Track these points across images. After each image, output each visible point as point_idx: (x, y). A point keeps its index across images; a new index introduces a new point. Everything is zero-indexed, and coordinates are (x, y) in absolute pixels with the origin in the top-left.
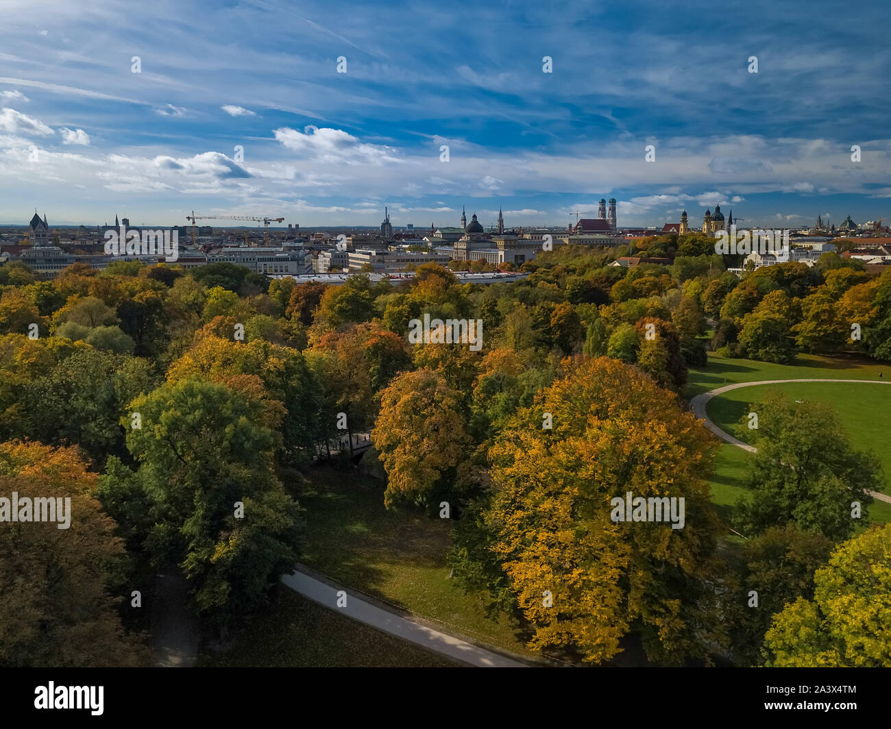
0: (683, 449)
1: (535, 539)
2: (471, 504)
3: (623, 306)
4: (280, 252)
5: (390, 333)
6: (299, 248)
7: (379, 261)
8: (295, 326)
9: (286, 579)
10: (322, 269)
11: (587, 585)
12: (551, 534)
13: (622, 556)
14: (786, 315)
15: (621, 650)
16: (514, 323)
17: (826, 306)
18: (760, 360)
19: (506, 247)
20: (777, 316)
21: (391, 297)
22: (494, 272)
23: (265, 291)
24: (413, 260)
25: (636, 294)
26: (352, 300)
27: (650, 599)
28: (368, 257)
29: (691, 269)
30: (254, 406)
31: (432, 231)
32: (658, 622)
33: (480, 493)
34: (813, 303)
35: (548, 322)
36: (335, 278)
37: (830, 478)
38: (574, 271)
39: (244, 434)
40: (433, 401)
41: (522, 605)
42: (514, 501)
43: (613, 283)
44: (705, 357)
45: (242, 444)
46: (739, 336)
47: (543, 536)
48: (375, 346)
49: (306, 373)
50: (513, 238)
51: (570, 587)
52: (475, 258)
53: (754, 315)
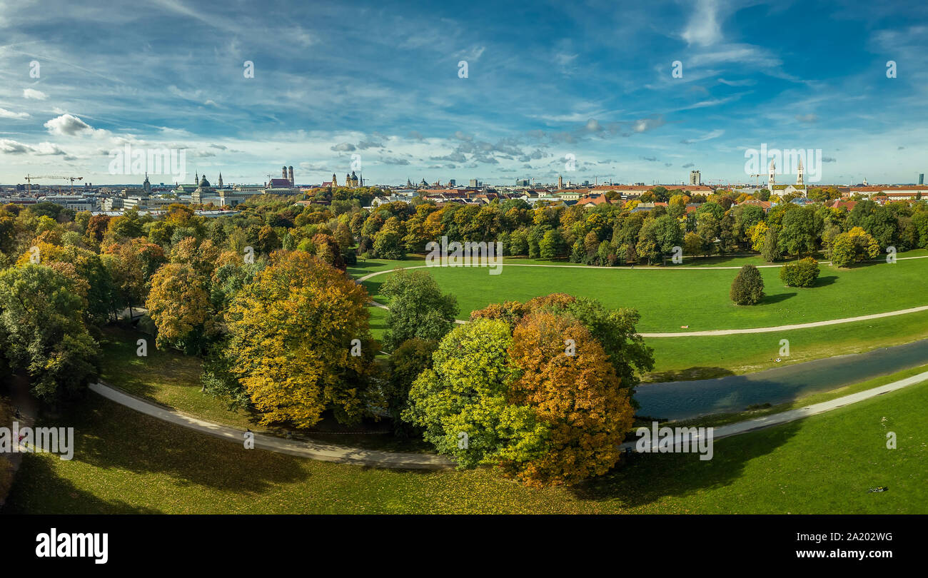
0: (351, 302)
1: (260, 363)
2: (215, 345)
3: (303, 228)
4: (81, 198)
5: (153, 245)
6: (93, 196)
7: (143, 204)
8: (92, 241)
9: (92, 386)
10: (107, 209)
11: (296, 386)
12: (271, 360)
13: (318, 368)
14: (399, 231)
15: (322, 419)
16: (235, 239)
17: (419, 225)
18: (387, 258)
19: (225, 196)
20: (393, 232)
21: (153, 224)
22: (219, 210)
23: (73, 220)
24: (165, 204)
25: (310, 221)
26: (128, 225)
27: (337, 390)
28: (136, 201)
29: (342, 208)
30: (70, 282)
31: (176, 187)
32: (343, 402)
33: (221, 338)
34: (412, 223)
35: (258, 238)
36: (116, 214)
37: (432, 312)
38: (270, 209)
39: (64, 298)
40: (186, 282)
41: (254, 401)
42: (244, 341)
43: (295, 216)
44: (356, 259)
45: (63, 303)
46: (374, 246)
47: (266, 360)
48: (145, 252)
49: (101, 267)
50: (229, 191)
51: (286, 389)
52: (206, 202)
53: (381, 232)
